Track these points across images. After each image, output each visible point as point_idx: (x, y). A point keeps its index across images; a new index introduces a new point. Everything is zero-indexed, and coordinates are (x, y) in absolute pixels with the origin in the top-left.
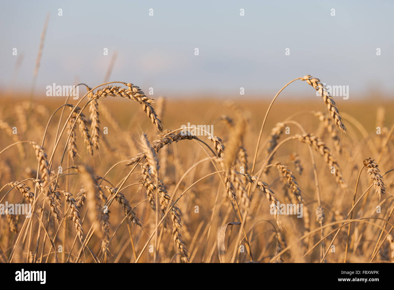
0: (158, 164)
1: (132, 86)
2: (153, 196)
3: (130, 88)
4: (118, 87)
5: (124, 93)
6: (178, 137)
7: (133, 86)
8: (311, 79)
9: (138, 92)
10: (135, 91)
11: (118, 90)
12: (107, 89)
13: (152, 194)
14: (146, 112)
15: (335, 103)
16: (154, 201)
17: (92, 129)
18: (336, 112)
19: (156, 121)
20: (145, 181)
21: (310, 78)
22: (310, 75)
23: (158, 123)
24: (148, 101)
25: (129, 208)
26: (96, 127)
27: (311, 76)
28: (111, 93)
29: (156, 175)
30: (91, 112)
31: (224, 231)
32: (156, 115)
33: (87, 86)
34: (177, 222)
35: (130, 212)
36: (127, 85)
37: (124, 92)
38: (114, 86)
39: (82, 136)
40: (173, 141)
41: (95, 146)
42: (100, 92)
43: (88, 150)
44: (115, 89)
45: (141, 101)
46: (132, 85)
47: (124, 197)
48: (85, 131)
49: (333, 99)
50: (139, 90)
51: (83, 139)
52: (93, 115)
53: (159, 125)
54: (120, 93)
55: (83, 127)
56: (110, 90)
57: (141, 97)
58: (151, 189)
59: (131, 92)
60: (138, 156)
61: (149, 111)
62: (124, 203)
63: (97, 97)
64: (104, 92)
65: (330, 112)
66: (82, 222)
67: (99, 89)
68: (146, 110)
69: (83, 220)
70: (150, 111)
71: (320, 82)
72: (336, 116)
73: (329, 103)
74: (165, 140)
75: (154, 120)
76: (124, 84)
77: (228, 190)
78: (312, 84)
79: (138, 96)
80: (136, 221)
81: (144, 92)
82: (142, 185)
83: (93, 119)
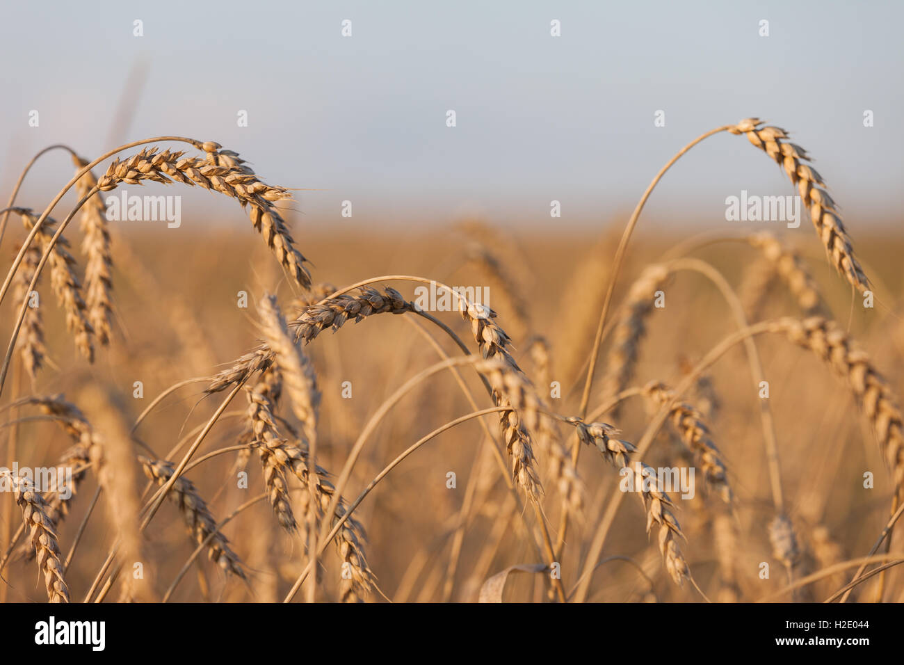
0: (314, 386)
1: (216, 151)
2: (284, 486)
3: (210, 157)
4: (175, 154)
5: (194, 172)
6: (362, 306)
7: (219, 150)
8: (762, 130)
9: (237, 167)
10: (228, 166)
11: (174, 162)
12: (140, 158)
13: (281, 479)
14: (260, 230)
15: (833, 202)
16: (286, 502)
17: (89, 284)
18: (837, 230)
19: (290, 257)
20: (258, 440)
21: (759, 128)
22: (756, 116)
23: (296, 263)
24: (267, 196)
25: (208, 522)
26: (103, 279)
27: (761, 120)
28: (152, 173)
29: (310, 421)
30: (86, 232)
31: (497, 591)
32: (290, 240)
33: (74, 154)
34: (358, 566)
35: (210, 536)
36: (201, 148)
37: (192, 167)
38: (162, 148)
39: (60, 304)
40: (348, 318)
41: (98, 333)
42: (120, 170)
43: (79, 348)
44: (164, 159)
45: (245, 196)
46: (218, 146)
47: (192, 488)
48: (70, 290)
49: (826, 191)
50: (240, 161)
51: (63, 312)
52: (94, 240)
53: (299, 270)
54: (179, 172)
55: (64, 278)
56: (150, 162)
57: (246, 183)
58: (278, 463)
59: (215, 167)
60: (242, 363)
61: (270, 225)
62: (193, 507)
63: (109, 184)
64: (131, 168)
65: (817, 229)
66: (66, 564)
67: (114, 158)
68: (259, 224)
69: (68, 560)
70: (272, 227)
71: (787, 138)
72: (837, 242)
73: (815, 203)
74: (324, 315)
75: (285, 253)
76: (194, 144)
77: (517, 465)
78: (763, 145)
79: (236, 181)
80: (230, 561)
81: (252, 168)
82: (247, 452)
83: (93, 253)
